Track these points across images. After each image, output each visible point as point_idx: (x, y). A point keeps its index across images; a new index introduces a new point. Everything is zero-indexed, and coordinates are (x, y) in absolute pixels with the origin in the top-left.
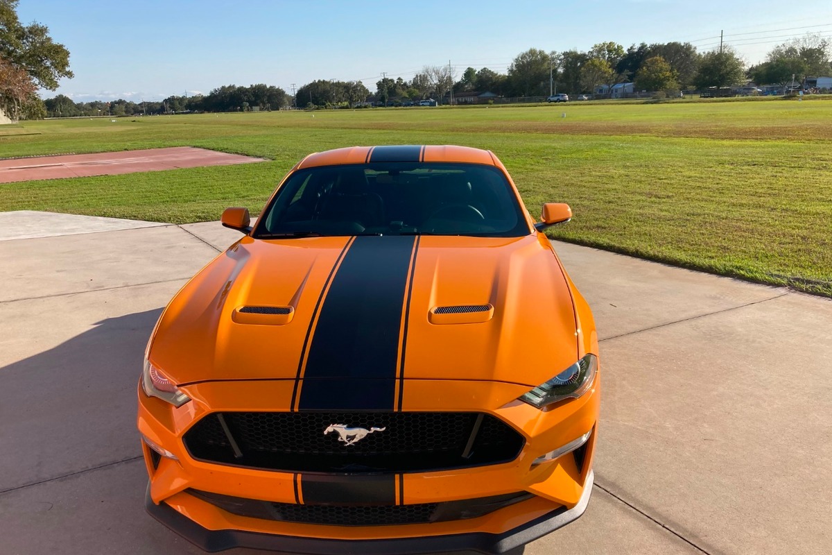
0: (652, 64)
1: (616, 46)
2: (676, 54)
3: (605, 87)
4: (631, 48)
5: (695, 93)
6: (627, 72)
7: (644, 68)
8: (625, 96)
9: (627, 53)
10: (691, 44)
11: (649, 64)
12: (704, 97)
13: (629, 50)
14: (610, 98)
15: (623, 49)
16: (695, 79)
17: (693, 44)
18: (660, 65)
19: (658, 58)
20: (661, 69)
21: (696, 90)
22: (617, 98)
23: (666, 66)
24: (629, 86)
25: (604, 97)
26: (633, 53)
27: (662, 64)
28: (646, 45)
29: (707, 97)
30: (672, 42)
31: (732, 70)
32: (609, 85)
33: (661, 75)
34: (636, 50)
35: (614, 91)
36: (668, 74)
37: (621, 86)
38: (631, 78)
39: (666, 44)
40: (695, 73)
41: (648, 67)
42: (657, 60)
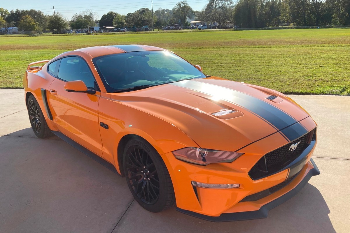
0: (26, 19)
1: (4, 10)
2: (35, 15)
3: (3, 29)
4: (12, 11)
5: (49, 32)
6: (13, 23)
7: (22, 20)
8: (14, 33)
9: (10, 13)
10: (41, 11)
11: (24, 19)
12: (54, 34)
13: (11, 12)
14: (7, 34)
15: (8, 11)
16: (48, 26)
17: (42, 11)
18: (29, 19)
19: (28, 16)
20: (30, 21)
21: (50, 31)
22: (10, 34)
23: (32, 20)
24: (16, 28)
25: (4, 34)
26: (14, 13)
27: (30, 18)
28: (19, 10)
29: (55, 34)
30: (32, 9)
31: (63, 22)
32: (5, 28)
33: (31, 24)
34: (14, 12)
35: (8, 31)
36: (34, 23)
37: (12, 28)
38: (16, 25)
39: (29, 10)
40: (48, 23)
41: (24, 20)
42: (27, 17)
